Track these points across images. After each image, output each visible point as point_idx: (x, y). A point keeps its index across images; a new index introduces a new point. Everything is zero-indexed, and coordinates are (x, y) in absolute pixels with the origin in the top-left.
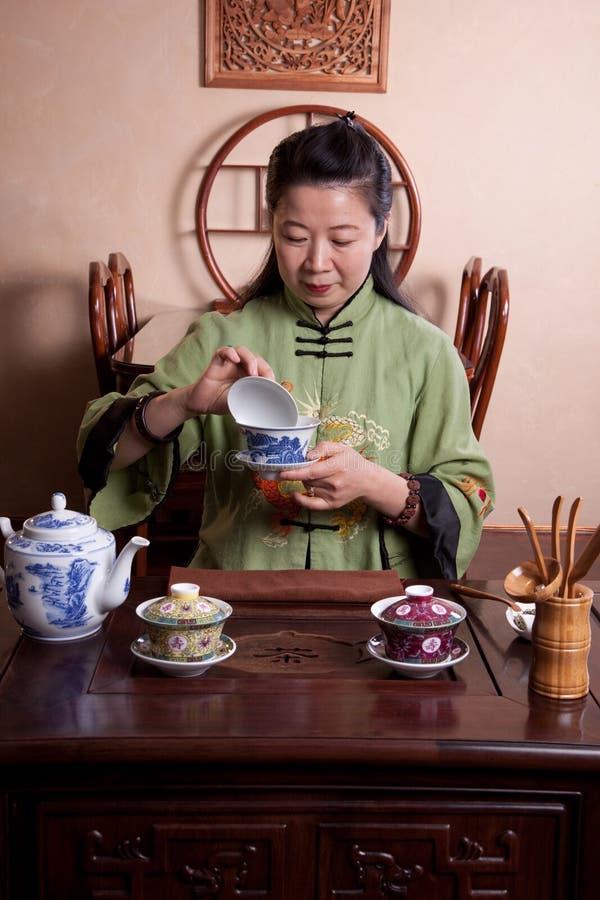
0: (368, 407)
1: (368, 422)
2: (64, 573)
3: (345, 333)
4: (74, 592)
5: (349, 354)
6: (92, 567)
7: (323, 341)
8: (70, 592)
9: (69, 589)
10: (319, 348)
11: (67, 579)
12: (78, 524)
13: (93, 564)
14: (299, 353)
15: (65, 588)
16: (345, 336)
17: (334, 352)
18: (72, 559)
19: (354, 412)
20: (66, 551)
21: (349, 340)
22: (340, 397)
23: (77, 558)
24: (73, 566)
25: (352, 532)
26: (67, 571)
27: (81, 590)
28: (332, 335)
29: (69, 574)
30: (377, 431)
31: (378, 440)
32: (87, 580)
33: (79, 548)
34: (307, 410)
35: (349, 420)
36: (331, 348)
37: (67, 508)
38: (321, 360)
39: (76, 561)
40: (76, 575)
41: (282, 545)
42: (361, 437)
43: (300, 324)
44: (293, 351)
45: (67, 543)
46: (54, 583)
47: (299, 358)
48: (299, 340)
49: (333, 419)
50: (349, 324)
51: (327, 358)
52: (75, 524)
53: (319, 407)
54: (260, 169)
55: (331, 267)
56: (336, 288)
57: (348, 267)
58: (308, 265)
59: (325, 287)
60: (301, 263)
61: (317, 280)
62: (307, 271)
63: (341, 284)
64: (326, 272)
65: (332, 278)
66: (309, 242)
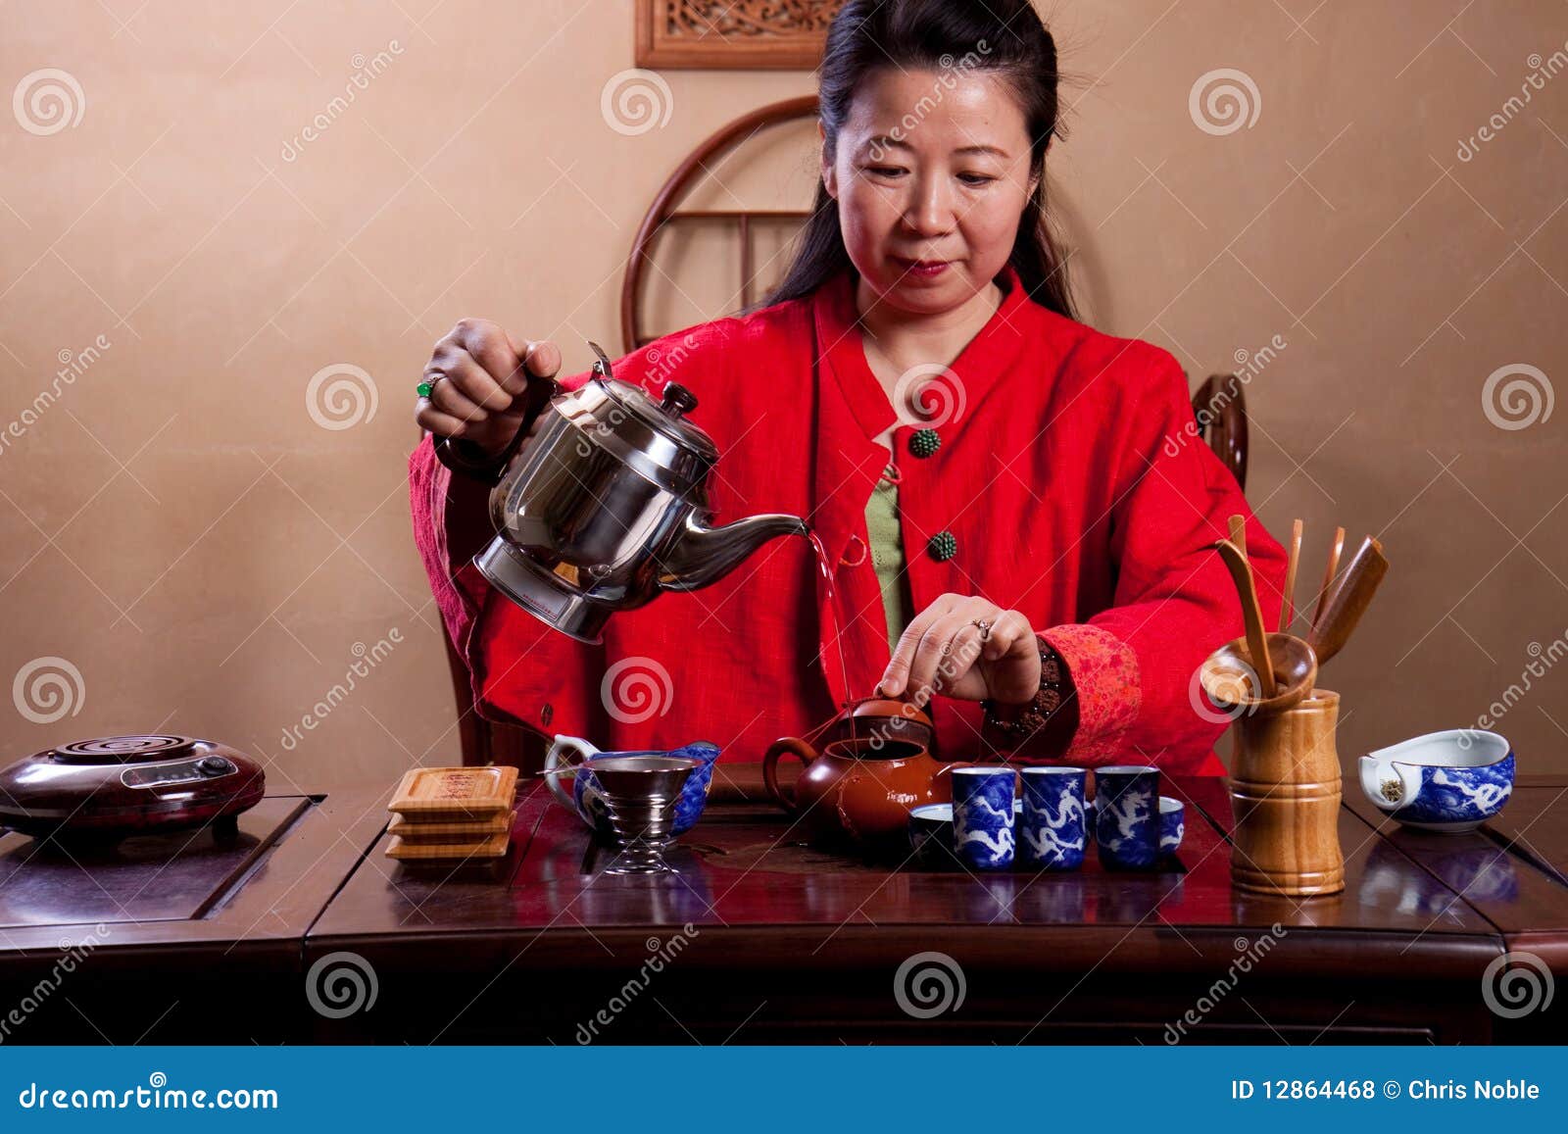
54: (743, 220)
55: (951, 225)
56: (957, 269)
57: (984, 228)
58: (909, 221)
59: (939, 265)
60: (897, 217)
61: (926, 251)
62: (908, 231)
63: (968, 263)
64: (942, 234)
65: (951, 247)
66: (914, 175)
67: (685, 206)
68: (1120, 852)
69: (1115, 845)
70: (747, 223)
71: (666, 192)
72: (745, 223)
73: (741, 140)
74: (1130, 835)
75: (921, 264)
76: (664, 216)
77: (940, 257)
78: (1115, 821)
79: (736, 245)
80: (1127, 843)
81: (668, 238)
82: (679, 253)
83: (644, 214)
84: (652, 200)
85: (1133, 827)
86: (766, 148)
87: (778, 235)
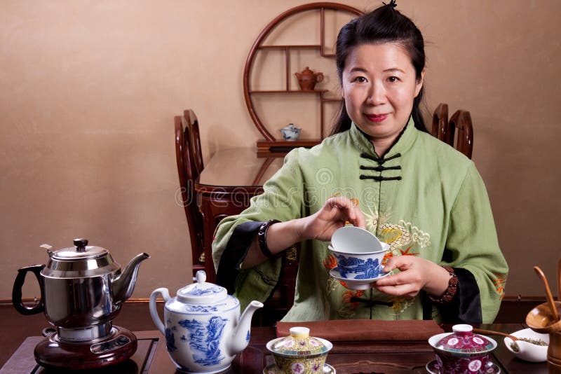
0: (412, 216)
1: (413, 228)
2: (205, 326)
3: (395, 162)
4: (212, 339)
5: (399, 178)
6: (224, 323)
7: (380, 169)
8: (209, 340)
9: (208, 338)
10: (377, 174)
11: (206, 330)
12: (215, 292)
13: (225, 320)
14: (362, 177)
15: (205, 337)
16: (396, 165)
17: (388, 176)
18: (210, 317)
19: (402, 221)
20: (206, 311)
21: (399, 168)
22: (392, 209)
23: (213, 316)
24: (211, 321)
25: (403, 307)
26: (207, 325)
27: (216, 339)
28: (386, 164)
29: (208, 327)
30: (419, 234)
31: (420, 241)
32: (220, 332)
33: (215, 309)
34: (368, 218)
35: (399, 226)
36: (385, 174)
37: (207, 281)
38: (378, 183)
39: (213, 318)
40: (212, 328)
41: (352, 316)
42: (408, 239)
43: (364, 156)
44: (359, 176)
45: (206, 306)
46: (198, 334)
47: (362, 181)
48: (362, 168)
49: (388, 225)
50: (398, 155)
51: (383, 182)
52: (212, 292)
53: (377, 217)
55: (385, 100)
56: (390, 117)
58: (369, 100)
59: (382, 117)
60: (364, 100)
62: (368, 104)
63: (394, 115)
64: (382, 104)
65: (387, 108)
66: (369, 83)
70: (288, 49)
71: (259, 38)
72: (286, 49)
76: (258, 47)
83: (252, 46)
84: (254, 42)
87: (299, 54)
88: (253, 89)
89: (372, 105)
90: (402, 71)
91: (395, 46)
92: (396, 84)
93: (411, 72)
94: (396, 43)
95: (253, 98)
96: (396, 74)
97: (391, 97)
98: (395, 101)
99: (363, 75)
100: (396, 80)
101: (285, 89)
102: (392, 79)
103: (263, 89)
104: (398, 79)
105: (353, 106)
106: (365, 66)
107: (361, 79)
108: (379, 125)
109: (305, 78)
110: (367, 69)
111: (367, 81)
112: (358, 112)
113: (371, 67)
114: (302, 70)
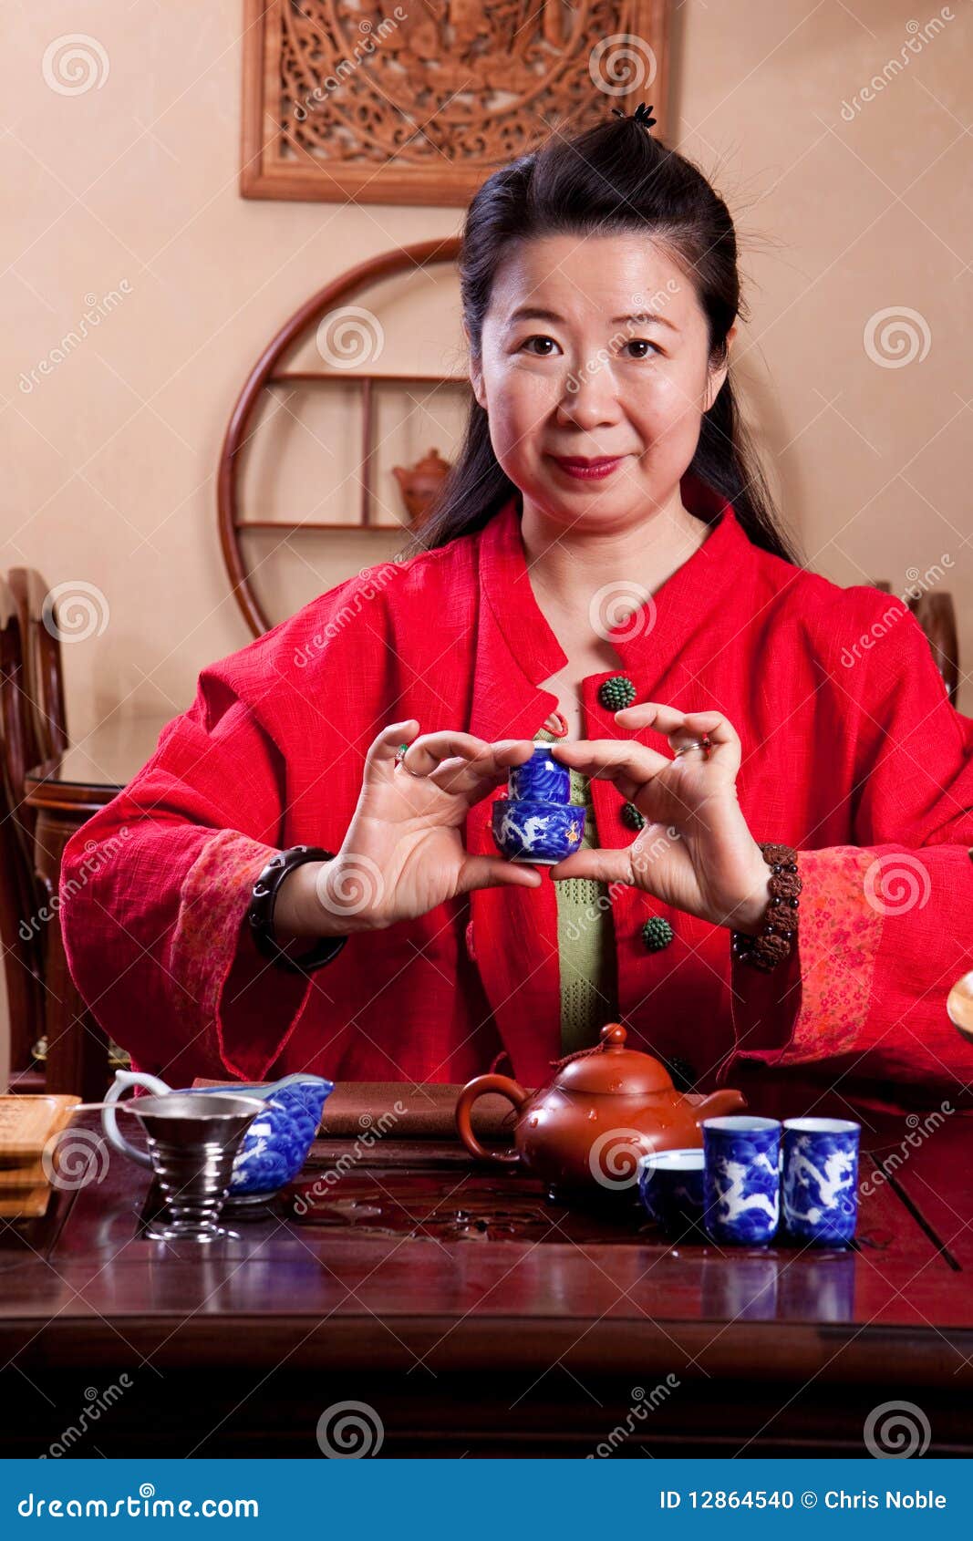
54: (367, 384)
55: (614, 414)
56: (630, 466)
57: (657, 415)
58: (566, 412)
59: (606, 464)
60: (551, 409)
61: (588, 445)
62: (563, 423)
63: (644, 460)
64: (606, 424)
65: (619, 440)
66: (567, 358)
67: (297, 365)
68: (820, 1226)
69: (814, 1215)
70: (371, 388)
71: (275, 347)
72: (367, 388)
73: (367, 287)
74: (832, 1203)
75: (583, 462)
76: (271, 378)
77: (606, 451)
78: (815, 1188)
79: (358, 413)
80: (827, 1214)
81: (276, 402)
82: (287, 423)
83: (246, 375)
84: (258, 356)
85: (838, 1194)
86: (397, 298)
87: (409, 404)
88: (250, 514)
89: (575, 426)
90: (669, 325)
91: (649, 245)
92: (650, 367)
93: (697, 329)
94: (653, 237)
95: (251, 547)
96: (653, 333)
97: (633, 403)
98: (643, 414)
99: (547, 329)
100: (650, 351)
101: (356, 518)
102: (636, 348)
103: (282, 517)
104: (658, 349)
105: (514, 430)
106: (557, 306)
107: (542, 345)
108: (595, 490)
109: (423, 485)
110: (563, 312)
111: (561, 352)
112: (530, 451)
113: (574, 306)
114: (416, 458)
